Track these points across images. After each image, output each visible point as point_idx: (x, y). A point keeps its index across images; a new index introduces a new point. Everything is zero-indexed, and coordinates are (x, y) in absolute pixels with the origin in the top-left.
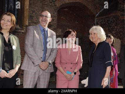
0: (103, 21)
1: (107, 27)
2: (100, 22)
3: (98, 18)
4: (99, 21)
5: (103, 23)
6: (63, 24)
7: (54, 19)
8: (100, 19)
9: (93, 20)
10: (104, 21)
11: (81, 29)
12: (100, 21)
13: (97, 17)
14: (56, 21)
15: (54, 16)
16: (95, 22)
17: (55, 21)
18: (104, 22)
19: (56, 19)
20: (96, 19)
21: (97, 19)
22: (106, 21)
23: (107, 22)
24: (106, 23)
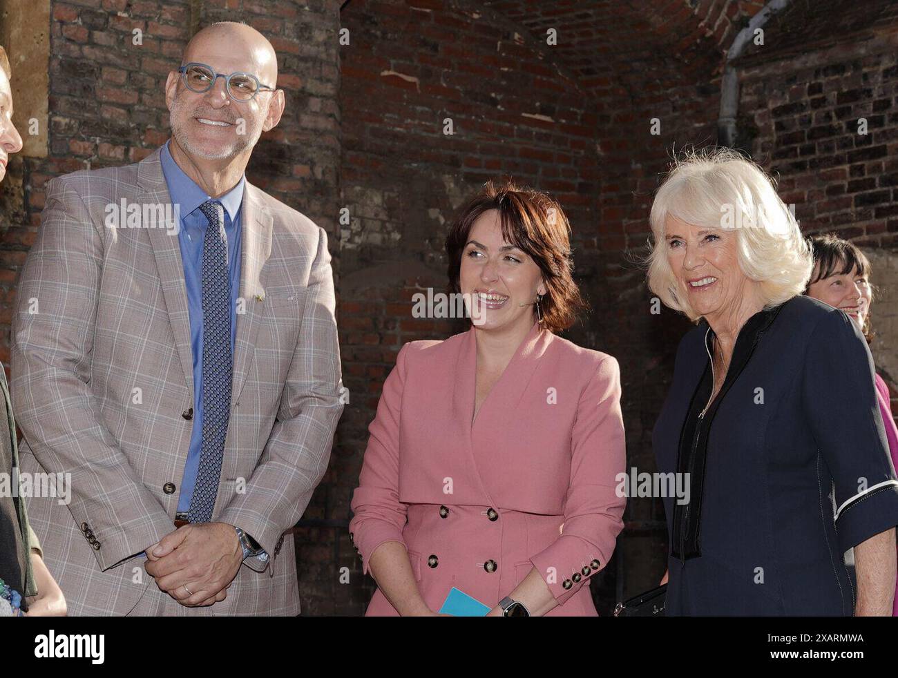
0: (806, 99)
1: (839, 161)
2: (776, 112)
3: (756, 72)
4: (762, 105)
5: (806, 121)
6: (396, 136)
7: (312, 86)
8: (767, 80)
9: (704, 92)
10: (816, 104)
11: (583, 188)
12: (771, 106)
13: (738, 63)
14: (332, 106)
15: (304, 59)
16: (728, 109)
17: (315, 104)
18: (813, 114)
19: (329, 89)
20: (730, 81)
21: (741, 85)
22: (833, 96)
23: (841, 114)
24: (835, 122)
